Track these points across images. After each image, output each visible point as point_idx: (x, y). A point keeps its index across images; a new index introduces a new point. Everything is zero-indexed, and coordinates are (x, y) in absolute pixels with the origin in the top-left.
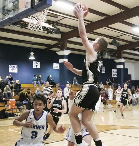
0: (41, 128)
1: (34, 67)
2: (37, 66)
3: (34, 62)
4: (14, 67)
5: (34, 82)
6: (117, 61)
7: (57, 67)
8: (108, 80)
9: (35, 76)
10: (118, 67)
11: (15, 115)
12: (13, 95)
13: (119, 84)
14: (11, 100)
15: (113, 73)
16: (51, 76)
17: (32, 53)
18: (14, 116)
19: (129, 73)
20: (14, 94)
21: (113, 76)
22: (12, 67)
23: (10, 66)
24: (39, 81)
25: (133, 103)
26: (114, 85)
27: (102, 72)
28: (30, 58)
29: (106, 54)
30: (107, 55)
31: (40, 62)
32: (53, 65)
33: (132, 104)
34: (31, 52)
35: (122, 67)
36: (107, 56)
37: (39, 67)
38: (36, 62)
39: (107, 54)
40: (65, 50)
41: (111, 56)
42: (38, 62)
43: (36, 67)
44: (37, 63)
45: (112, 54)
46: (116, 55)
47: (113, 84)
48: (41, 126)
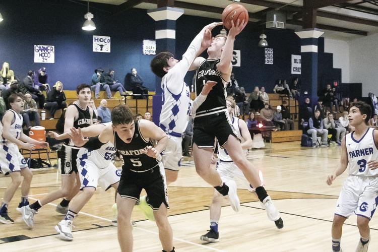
0: (369, 153)
1: (94, 50)
2: (102, 46)
3: (94, 37)
4: (47, 49)
5: (95, 87)
6: (303, 34)
7: (152, 50)
8: (283, 83)
9: (96, 72)
10: (305, 49)
11: (44, 164)
12: (44, 118)
13: (306, 93)
14: (34, 128)
15: (294, 65)
16: (135, 71)
17: (89, 16)
18: (43, 167)
19: (335, 66)
20: (44, 116)
21: (293, 73)
22: (42, 50)
23: (36, 47)
24: (107, 84)
25: (338, 139)
26: (297, 94)
27: (266, 63)
28: (84, 28)
29: (275, 16)
30: (277, 20)
31: (109, 38)
32: (142, 44)
33: (334, 142)
34: (86, 13)
35: (314, 49)
36: (277, 23)
37: (107, 49)
38: (100, 37)
39: (277, 17)
40: (168, 8)
41: (288, 21)
42: (104, 37)
43: (99, 51)
44: (104, 41)
45: (289, 18)
46: (301, 19)
47: (294, 91)
48: (367, 149)
